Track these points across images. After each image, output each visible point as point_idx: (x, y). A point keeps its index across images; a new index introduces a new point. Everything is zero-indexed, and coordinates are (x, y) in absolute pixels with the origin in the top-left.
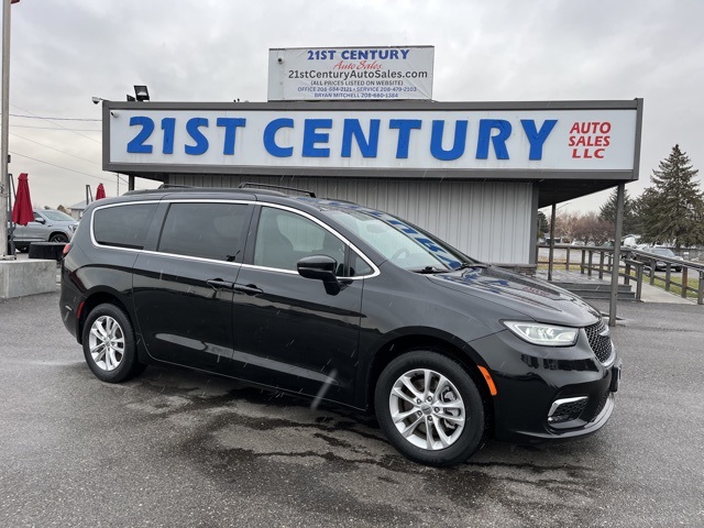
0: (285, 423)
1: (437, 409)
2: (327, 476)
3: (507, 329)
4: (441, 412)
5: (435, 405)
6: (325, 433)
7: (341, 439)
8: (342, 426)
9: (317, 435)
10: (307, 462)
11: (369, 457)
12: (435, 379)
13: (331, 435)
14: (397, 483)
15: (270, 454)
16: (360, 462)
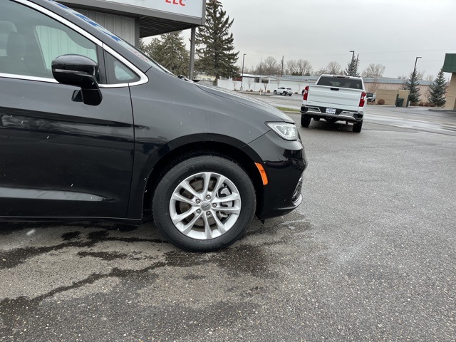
0: (31, 252)
1: (215, 205)
2: (138, 295)
3: (271, 129)
4: (218, 206)
5: (214, 202)
6: (86, 249)
7: (110, 250)
8: (96, 238)
9: (82, 254)
10: (101, 287)
11: (156, 261)
12: (214, 179)
13: (95, 249)
14: (204, 277)
15: (51, 294)
16: (152, 268)
